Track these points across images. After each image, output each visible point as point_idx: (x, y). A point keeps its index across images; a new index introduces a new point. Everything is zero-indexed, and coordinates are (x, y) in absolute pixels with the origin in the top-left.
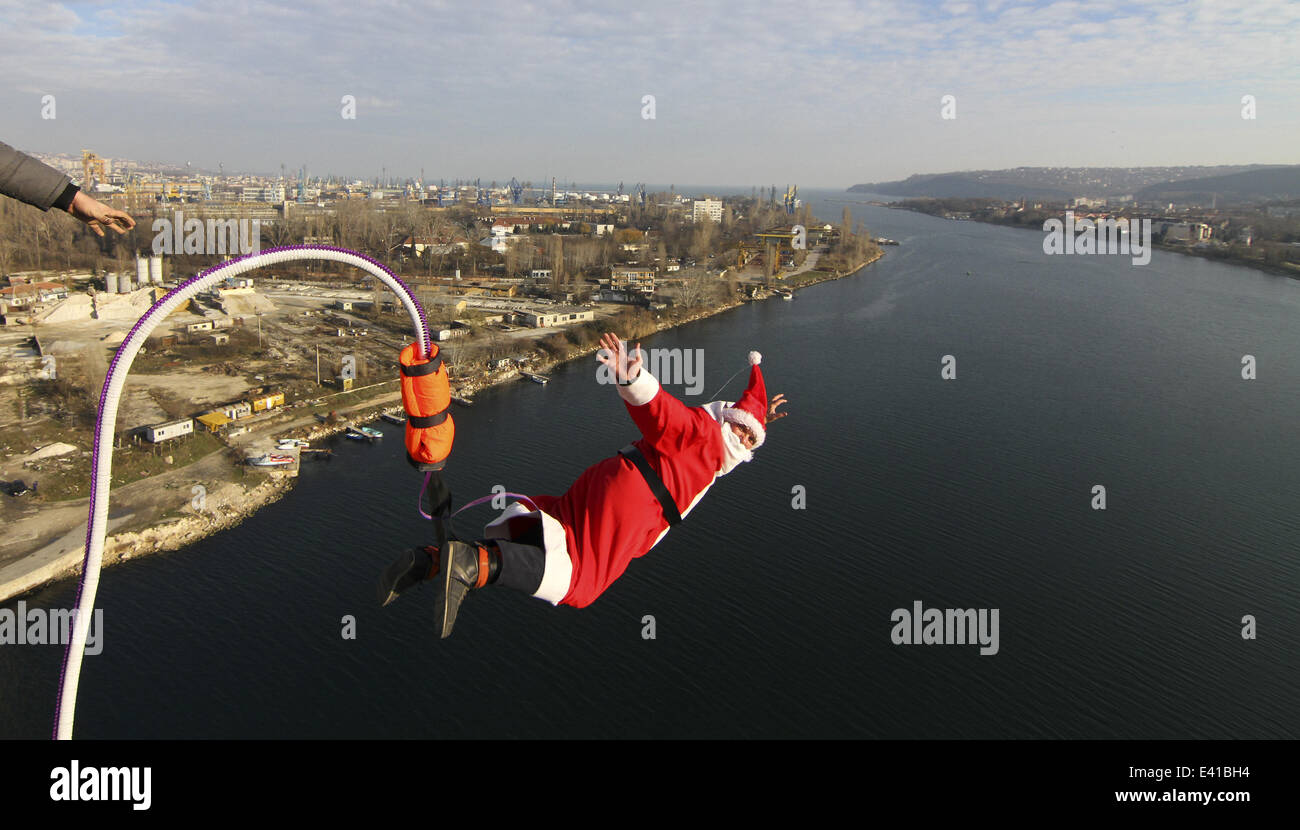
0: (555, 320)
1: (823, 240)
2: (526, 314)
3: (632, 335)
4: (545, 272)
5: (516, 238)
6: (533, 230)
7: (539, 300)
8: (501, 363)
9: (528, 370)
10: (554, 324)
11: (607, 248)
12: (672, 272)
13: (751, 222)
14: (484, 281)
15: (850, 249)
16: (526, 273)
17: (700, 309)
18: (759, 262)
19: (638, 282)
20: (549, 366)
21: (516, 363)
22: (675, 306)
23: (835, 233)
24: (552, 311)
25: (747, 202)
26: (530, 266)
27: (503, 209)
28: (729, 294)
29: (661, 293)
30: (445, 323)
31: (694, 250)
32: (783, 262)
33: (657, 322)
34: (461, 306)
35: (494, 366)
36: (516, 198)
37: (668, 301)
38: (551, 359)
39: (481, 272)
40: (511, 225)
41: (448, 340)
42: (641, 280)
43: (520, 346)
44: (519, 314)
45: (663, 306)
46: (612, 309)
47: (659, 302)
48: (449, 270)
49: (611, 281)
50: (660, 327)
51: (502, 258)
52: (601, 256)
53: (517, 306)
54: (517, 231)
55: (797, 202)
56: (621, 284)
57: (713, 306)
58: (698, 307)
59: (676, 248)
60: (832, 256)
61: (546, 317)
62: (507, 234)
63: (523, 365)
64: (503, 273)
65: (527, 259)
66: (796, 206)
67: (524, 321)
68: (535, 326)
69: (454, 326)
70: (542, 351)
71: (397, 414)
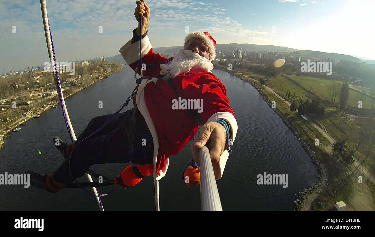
0: (55, 93)
1: (111, 66)
2: (48, 93)
3: (74, 92)
4: (50, 84)
5: (41, 78)
6: (44, 75)
7: (50, 90)
8: (45, 105)
9: (52, 105)
10: (55, 94)
11: (64, 75)
12: (80, 78)
13: (95, 65)
14: (35, 89)
15: (117, 67)
16: (45, 85)
17: (88, 84)
18: (99, 72)
19: (73, 81)
20: (56, 103)
21: (48, 104)
22: (82, 84)
23: (113, 64)
24: (54, 91)
25: (93, 61)
26: (46, 83)
27: (36, 73)
28: (94, 79)
29: (79, 82)
30: (28, 100)
31: (84, 72)
32: (104, 71)
33: (79, 88)
34: (31, 95)
35: (43, 107)
36: (38, 70)
37: (81, 83)
38: (56, 102)
39: (34, 88)
40: (39, 76)
41: (30, 104)
42: (73, 80)
43: (48, 100)
44: (46, 94)
45: (80, 84)
46: (68, 88)
47: (79, 84)
48: (26, 89)
49: (66, 83)
50: (80, 89)
51: (38, 83)
52: (63, 77)
53: (45, 92)
54: (41, 77)
55: (104, 59)
56: (69, 82)
57: (91, 82)
58: (88, 83)
59: (80, 73)
60: (114, 68)
61: (53, 93)
62: (38, 78)
63: (50, 105)
64: (40, 87)
65: (45, 82)
66: (104, 60)
67: (48, 95)
68: (51, 96)
69: (31, 100)
70: (54, 100)
71: (23, 123)
